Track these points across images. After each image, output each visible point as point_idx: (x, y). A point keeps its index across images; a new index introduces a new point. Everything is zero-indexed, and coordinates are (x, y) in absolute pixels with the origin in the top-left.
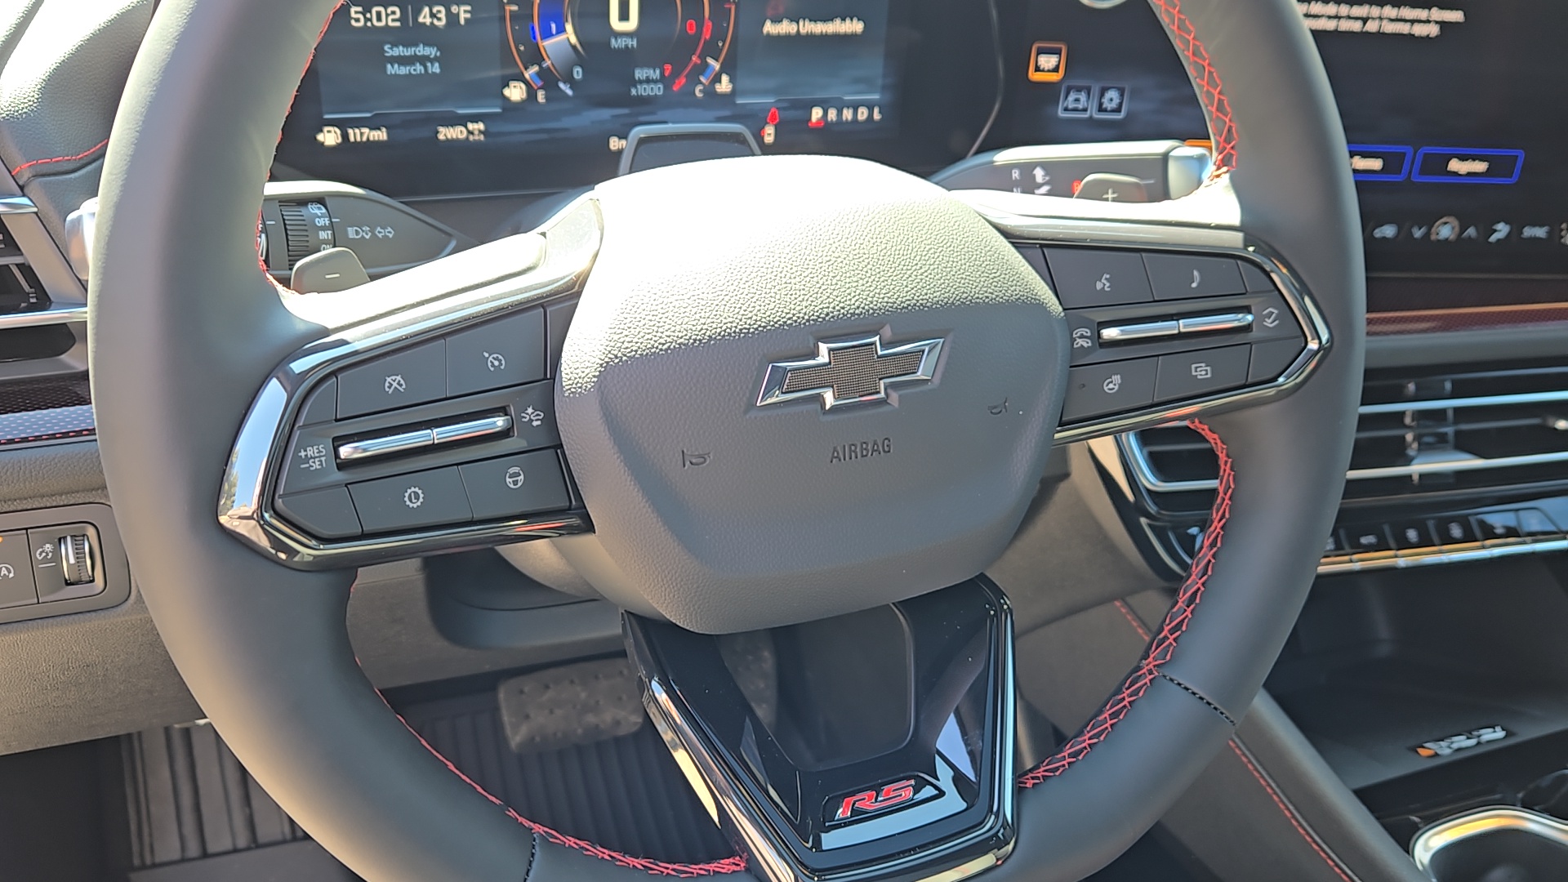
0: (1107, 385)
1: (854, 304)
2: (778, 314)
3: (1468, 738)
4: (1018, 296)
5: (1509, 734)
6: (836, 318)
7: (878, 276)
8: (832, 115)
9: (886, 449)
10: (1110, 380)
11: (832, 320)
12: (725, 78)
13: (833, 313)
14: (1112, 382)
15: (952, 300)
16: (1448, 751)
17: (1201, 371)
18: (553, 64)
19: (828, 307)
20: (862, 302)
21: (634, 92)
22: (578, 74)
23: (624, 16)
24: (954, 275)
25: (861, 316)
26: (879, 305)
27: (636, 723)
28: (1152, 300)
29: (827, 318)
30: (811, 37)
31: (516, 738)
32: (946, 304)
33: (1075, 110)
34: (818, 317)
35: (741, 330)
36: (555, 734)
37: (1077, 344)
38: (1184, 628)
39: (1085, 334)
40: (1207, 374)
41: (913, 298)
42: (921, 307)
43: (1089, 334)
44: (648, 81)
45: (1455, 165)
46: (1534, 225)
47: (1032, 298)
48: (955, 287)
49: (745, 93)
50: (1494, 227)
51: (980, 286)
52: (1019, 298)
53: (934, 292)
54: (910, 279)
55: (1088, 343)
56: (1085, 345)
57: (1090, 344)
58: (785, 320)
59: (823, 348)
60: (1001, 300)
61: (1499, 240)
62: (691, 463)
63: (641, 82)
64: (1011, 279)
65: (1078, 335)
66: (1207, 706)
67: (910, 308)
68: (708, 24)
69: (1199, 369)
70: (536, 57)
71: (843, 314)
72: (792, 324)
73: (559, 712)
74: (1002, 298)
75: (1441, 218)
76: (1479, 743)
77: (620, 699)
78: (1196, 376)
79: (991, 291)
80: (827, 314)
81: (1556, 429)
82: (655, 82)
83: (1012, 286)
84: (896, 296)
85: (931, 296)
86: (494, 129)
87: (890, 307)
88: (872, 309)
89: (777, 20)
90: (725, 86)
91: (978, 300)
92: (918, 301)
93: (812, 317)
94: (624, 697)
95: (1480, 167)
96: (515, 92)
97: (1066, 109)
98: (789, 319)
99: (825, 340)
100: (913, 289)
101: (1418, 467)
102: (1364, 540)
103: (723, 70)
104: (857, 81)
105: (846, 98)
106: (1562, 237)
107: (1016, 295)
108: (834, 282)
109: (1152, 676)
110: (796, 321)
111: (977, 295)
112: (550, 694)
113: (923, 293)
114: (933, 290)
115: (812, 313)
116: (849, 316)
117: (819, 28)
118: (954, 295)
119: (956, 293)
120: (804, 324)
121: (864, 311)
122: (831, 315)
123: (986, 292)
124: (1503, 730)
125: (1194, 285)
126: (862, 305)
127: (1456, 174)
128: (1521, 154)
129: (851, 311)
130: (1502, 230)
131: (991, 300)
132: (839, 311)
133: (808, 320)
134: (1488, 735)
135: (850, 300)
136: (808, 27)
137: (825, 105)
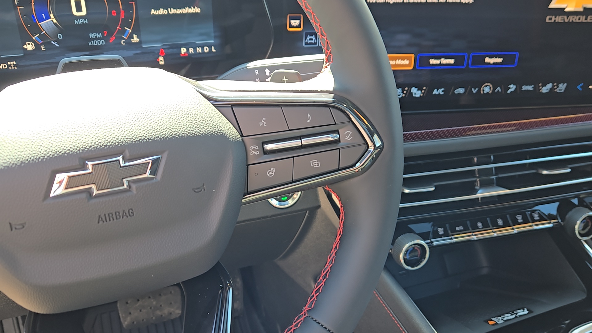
0: (269, 173)
1: (107, 140)
2: (62, 148)
3: (512, 315)
4: (209, 131)
5: (530, 312)
6: (95, 148)
7: (124, 125)
8: (191, 50)
9: (131, 214)
10: (270, 170)
11: (93, 149)
12: (135, 36)
13: (94, 145)
14: (271, 171)
15: (167, 135)
16: (502, 322)
17: (315, 164)
18: (46, 32)
19: (91, 143)
20: (112, 139)
21: (90, 44)
22: (60, 36)
23: (79, 9)
24: (170, 123)
25: (111, 147)
26: (122, 140)
27: (178, 313)
28: (288, 129)
29: (90, 149)
30: (175, 15)
31: (126, 322)
32: (163, 138)
33: (311, 44)
34: (85, 148)
35: (40, 157)
36: (143, 320)
37: (252, 153)
38: (320, 291)
39: (255, 148)
40: (318, 165)
41: (143, 135)
42: (148, 140)
43: (258, 148)
44: (96, 39)
45: (487, 60)
46: (527, 85)
47: (218, 132)
48: (170, 129)
49: (146, 43)
50: (509, 86)
51: (186, 127)
52: (210, 133)
53: (157, 132)
54: (143, 126)
55: (257, 152)
56: (256, 153)
57: (259, 153)
58: (65, 151)
59: (90, 164)
60: (198, 134)
61: (511, 92)
62: (16, 228)
63: (93, 39)
64: (206, 123)
65: (252, 149)
66: (328, 332)
67: (141, 140)
68: (122, 12)
69: (314, 163)
70: (38, 30)
71: (100, 146)
72: (69, 153)
73: (144, 311)
74: (199, 133)
75: (484, 84)
76: (516, 317)
77: (171, 303)
78: (313, 166)
79: (193, 130)
80: (91, 147)
81: (542, 174)
82: (100, 39)
83: (206, 127)
84: (133, 135)
85: (155, 134)
86: (21, 64)
87: (128, 141)
88: (118, 142)
89: (157, 9)
90: (135, 39)
91: (183, 135)
92: (146, 137)
93: (82, 149)
94: (173, 303)
95: (499, 60)
96: (30, 47)
97: (306, 44)
98: (68, 150)
99: (90, 160)
100: (144, 131)
101: (481, 194)
102: (457, 229)
103: (134, 32)
104: (202, 34)
105: (197, 42)
106: (540, 89)
107: (208, 131)
108: (97, 130)
109: (305, 316)
110: (72, 151)
111: (183, 132)
112: (139, 303)
113: (150, 133)
114: (156, 131)
115: (82, 146)
116: (103, 147)
117: (178, 11)
118: (169, 133)
119: (171, 131)
120: (77, 152)
121: (112, 144)
122: (93, 147)
123: (189, 130)
124: (528, 310)
125: (308, 121)
126: (112, 141)
127: (489, 64)
128: (518, 55)
129: (105, 144)
130: (513, 88)
131: (192, 134)
132: (98, 144)
133: (79, 150)
134: (521, 312)
135: (105, 138)
136: (173, 11)
137: (187, 46)
